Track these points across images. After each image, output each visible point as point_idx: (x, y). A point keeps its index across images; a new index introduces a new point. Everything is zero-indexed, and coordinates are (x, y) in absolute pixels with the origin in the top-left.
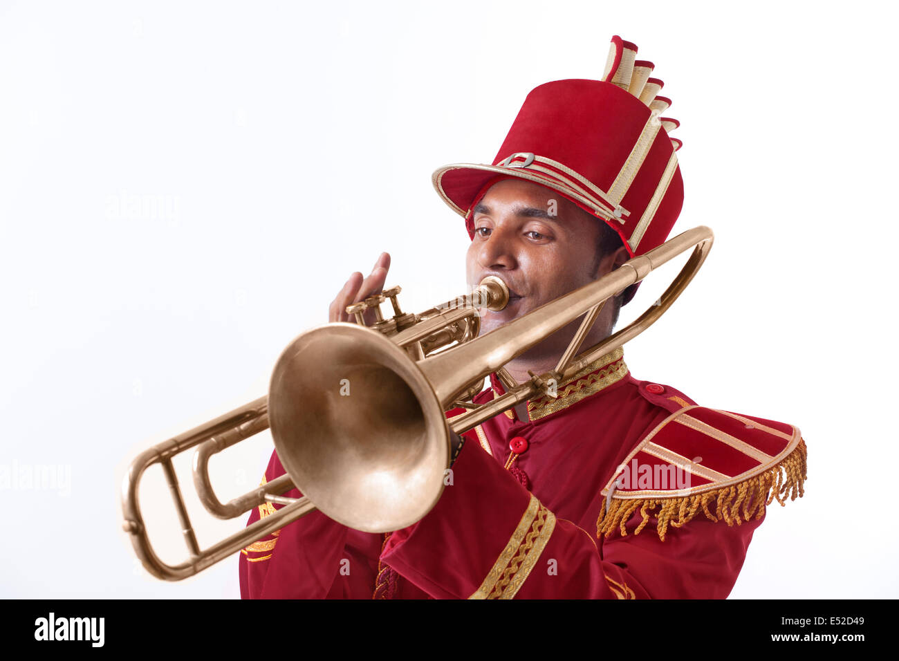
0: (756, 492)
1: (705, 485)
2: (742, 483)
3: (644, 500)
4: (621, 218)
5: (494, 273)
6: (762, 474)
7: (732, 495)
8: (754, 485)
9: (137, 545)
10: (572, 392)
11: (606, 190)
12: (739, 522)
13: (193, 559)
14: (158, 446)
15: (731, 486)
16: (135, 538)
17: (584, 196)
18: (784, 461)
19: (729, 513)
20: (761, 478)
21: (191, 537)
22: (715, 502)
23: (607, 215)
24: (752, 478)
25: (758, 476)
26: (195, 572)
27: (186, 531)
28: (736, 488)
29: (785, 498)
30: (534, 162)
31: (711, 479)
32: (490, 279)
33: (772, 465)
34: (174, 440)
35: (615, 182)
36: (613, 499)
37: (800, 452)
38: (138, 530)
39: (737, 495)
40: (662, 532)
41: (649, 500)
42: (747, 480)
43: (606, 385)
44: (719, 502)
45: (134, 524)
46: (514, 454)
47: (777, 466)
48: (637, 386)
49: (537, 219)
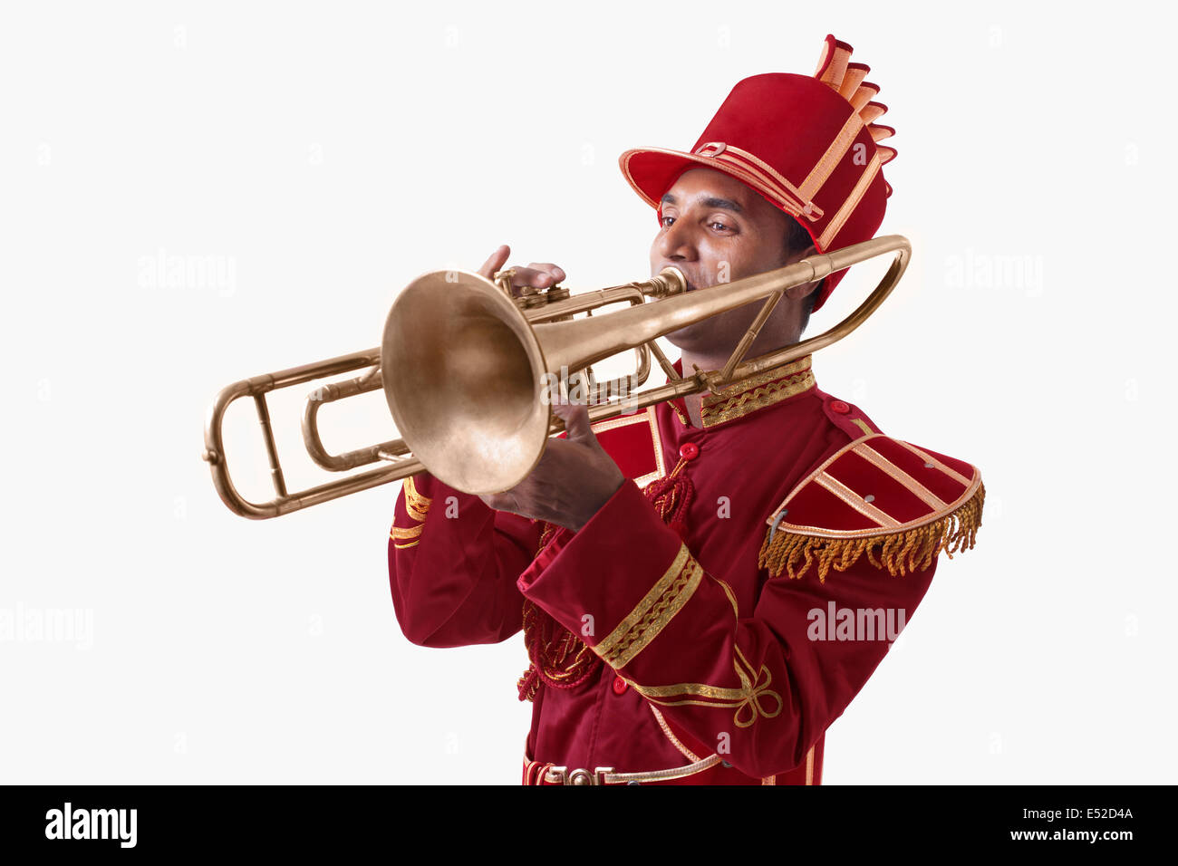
0: (924, 541)
1: (873, 529)
2: (911, 530)
3: (809, 536)
4: (811, 215)
5: (674, 264)
6: (933, 523)
7: (900, 543)
8: (924, 534)
9: (216, 475)
10: (748, 400)
11: (797, 186)
12: (903, 573)
13: (279, 500)
14: (251, 379)
15: (899, 533)
16: (215, 468)
17: (772, 189)
18: (959, 510)
19: (894, 563)
20: (932, 528)
21: (278, 477)
22: (881, 548)
23: (795, 210)
24: (922, 527)
25: (928, 525)
26: (278, 514)
27: (273, 471)
28: (904, 536)
29: (954, 550)
30: (725, 152)
31: (880, 522)
32: (669, 270)
33: (945, 513)
34: (271, 376)
35: (809, 177)
36: (777, 530)
37: (977, 500)
38: (217, 460)
39: (904, 543)
40: (823, 573)
41: (814, 537)
42: (917, 528)
43: (787, 396)
44: (885, 549)
45: (213, 454)
46: (684, 460)
47: (950, 515)
48: (823, 401)
49: (722, 210)
